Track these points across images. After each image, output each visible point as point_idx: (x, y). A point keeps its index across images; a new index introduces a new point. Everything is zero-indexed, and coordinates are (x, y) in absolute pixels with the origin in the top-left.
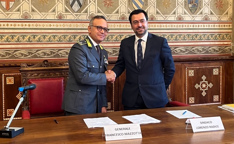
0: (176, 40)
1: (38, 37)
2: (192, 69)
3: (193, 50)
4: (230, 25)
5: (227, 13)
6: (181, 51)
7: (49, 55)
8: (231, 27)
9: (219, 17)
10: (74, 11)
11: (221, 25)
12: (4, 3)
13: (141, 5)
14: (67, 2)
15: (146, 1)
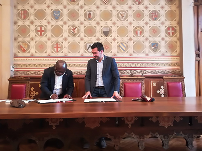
0: (145, 66)
1: (71, 65)
2: (155, 82)
3: (155, 72)
4: (179, 57)
5: (176, 51)
6: (148, 72)
7: (76, 73)
8: (179, 59)
9: (171, 54)
10: (89, 52)
11: (172, 58)
12: (56, 49)
13: (124, 49)
14: (85, 48)
15: (127, 46)
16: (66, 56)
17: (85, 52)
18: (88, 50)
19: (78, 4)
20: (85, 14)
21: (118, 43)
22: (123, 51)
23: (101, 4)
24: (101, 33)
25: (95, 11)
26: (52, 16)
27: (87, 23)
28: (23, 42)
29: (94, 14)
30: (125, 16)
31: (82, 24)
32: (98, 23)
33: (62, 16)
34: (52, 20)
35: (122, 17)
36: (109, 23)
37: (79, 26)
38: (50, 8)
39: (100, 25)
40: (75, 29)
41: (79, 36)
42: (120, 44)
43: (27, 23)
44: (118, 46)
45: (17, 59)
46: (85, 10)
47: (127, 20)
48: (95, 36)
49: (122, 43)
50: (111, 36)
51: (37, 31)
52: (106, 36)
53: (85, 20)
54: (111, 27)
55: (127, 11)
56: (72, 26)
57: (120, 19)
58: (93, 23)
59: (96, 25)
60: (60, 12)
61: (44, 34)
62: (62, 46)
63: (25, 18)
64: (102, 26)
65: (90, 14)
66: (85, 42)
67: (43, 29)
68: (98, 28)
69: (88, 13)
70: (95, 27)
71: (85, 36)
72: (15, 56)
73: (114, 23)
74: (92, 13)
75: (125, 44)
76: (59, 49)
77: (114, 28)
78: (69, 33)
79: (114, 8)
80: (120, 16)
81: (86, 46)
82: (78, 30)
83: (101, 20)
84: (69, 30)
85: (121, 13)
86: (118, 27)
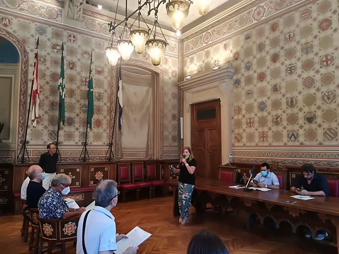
1: (275, 154)
7: (280, 163)
10: (292, 141)
12: (262, 139)
13: (332, 136)
14: (288, 137)
15: (336, 133)
16: (270, 145)
17: (288, 141)
18: (291, 138)
19: (281, 93)
20: (287, 102)
21: (324, 129)
22: (331, 139)
23: (303, 89)
24: (305, 120)
25: (297, 97)
26: (258, 108)
27: (289, 111)
28: (238, 134)
29: (296, 100)
30: (331, 97)
31: (284, 112)
32: (301, 110)
33: (266, 107)
34: (258, 112)
35: (329, 98)
36: (313, 108)
37: (281, 115)
38: (257, 102)
39: (303, 112)
40: (278, 118)
41: (282, 125)
42: (327, 131)
43: (240, 117)
44: (324, 133)
45: (235, 148)
46: (287, 98)
47: (335, 102)
48: (298, 124)
49: (329, 129)
50: (316, 123)
51: (247, 123)
52: (310, 123)
53: (287, 108)
54: (315, 112)
55: (335, 91)
56: (276, 116)
57: (325, 101)
58: (295, 110)
59: (299, 112)
60: (264, 103)
61: (253, 125)
62: (267, 135)
63: (239, 113)
64: (304, 113)
65: (292, 101)
66: (288, 131)
67: (252, 121)
68: (301, 115)
69: (290, 100)
70: (297, 113)
71: (288, 124)
72: (233, 145)
73: (319, 108)
74: (294, 99)
75: (334, 130)
76: (265, 139)
77: (319, 113)
78: (273, 123)
79: (318, 90)
80: (326, 98)
81: (288, 135)
82: (281, 119)
83: (304, 106)
84: (273, 120)
85: (327, 94)
86: (323, 111)
